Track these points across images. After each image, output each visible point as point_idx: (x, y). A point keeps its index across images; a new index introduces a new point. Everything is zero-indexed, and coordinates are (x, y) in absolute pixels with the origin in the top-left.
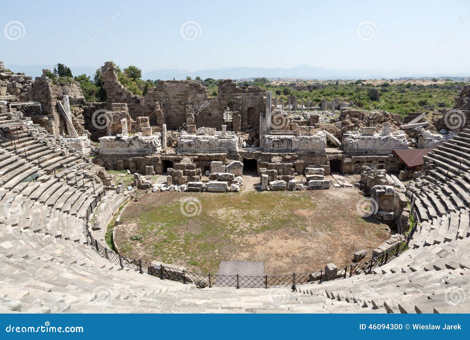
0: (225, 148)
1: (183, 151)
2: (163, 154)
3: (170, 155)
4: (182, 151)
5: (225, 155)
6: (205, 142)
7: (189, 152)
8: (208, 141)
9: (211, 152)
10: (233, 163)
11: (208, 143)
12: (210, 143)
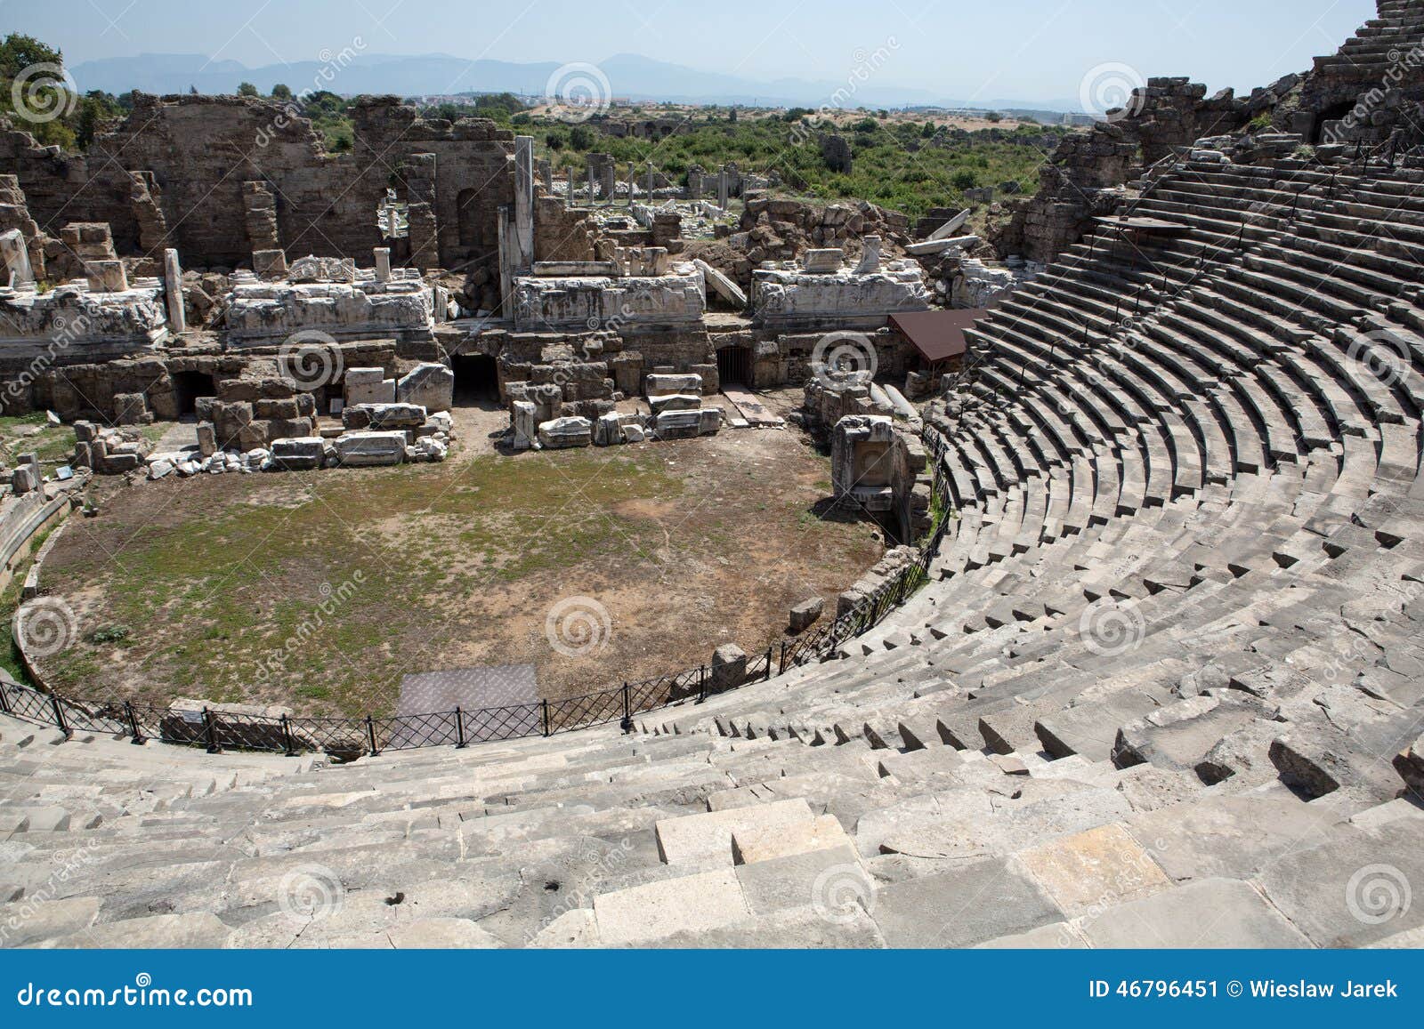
0: (391, 323)
1: (247, 339)
2: (175, 350)
3: (202, 353)
4: (243, 339)
5: (391, 347)
6: (322, 305)
7: (267, 341)
8: (331, 301)
9: (346, 337)
10: (418, 369)
11: (333, 309)
12: (338, 306)
